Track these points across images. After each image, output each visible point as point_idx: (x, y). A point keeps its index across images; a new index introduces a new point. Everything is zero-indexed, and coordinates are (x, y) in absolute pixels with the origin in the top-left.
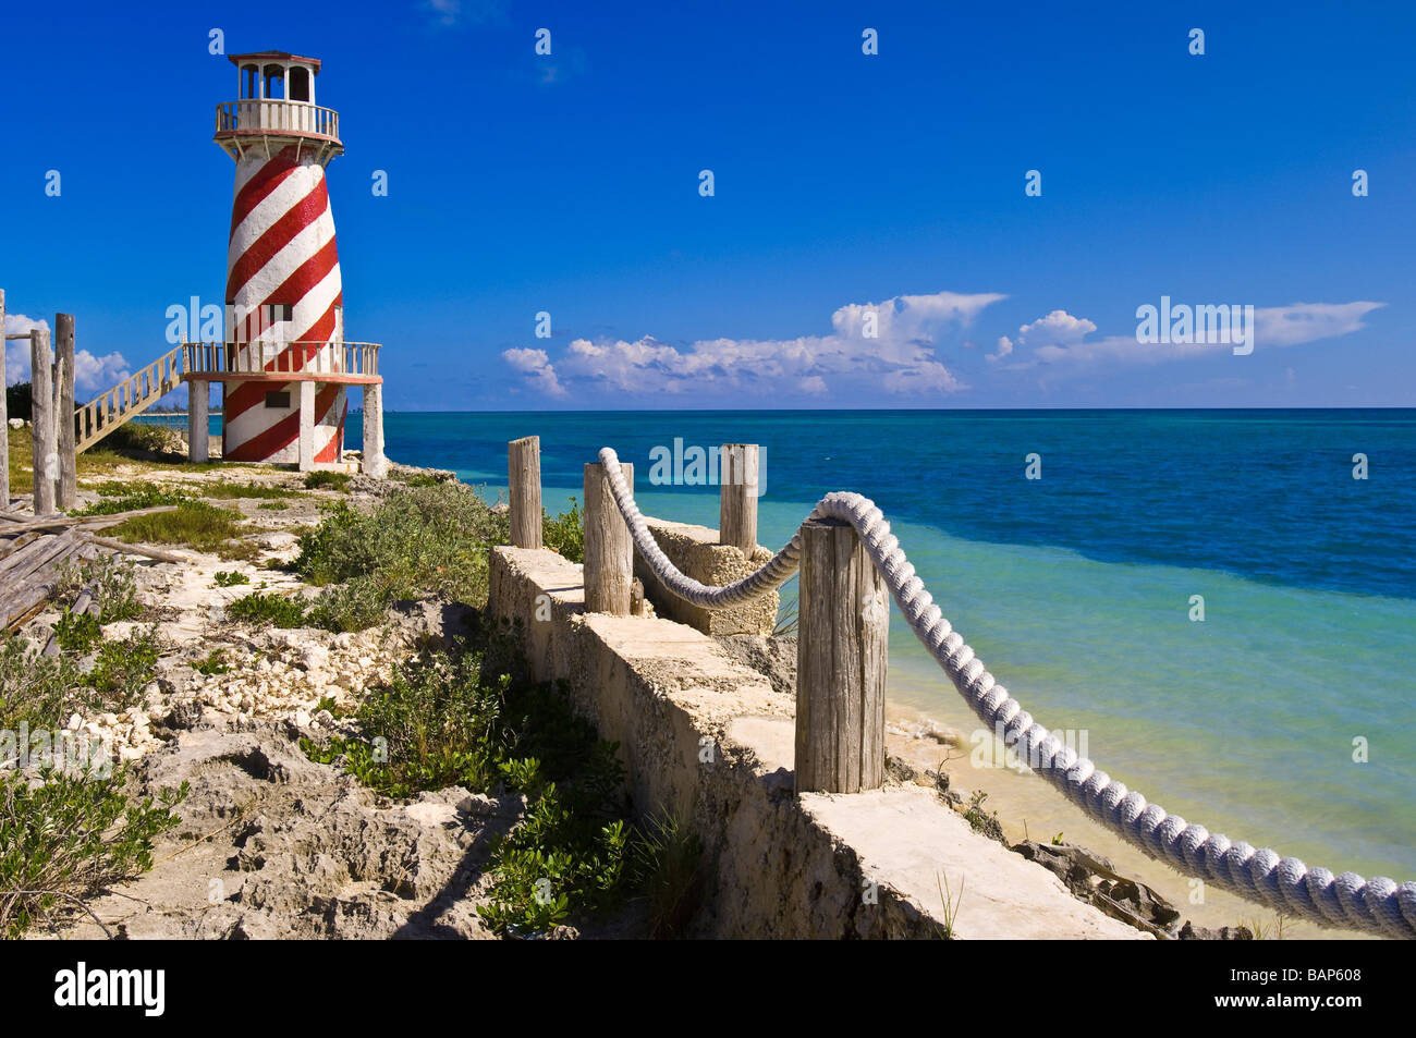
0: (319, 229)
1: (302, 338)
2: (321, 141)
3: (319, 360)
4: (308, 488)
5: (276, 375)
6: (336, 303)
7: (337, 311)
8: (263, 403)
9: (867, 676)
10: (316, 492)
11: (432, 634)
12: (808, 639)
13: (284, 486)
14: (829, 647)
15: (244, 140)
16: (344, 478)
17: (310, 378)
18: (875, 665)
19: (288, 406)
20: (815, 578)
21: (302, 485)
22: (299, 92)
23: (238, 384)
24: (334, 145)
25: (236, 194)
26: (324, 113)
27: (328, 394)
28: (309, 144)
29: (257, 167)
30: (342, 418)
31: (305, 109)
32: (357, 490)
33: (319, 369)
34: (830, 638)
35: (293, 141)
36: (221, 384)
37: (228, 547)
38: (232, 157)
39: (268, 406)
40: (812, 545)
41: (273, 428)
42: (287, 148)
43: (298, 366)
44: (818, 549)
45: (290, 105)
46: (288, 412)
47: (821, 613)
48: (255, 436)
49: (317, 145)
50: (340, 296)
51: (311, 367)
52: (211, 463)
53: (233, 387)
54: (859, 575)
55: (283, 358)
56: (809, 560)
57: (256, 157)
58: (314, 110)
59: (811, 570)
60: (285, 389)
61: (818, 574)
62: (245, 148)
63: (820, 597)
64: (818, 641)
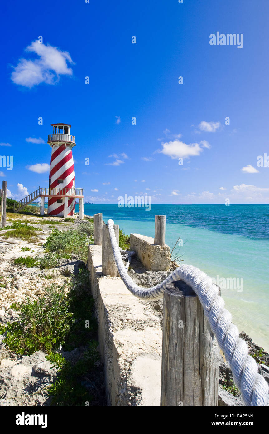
0: (70, 162)
1: (65, 187)
2: (71, 143)
3: (69, 192)
4: (65, 222)
5: (59, 196)
6: (74, 179)
7: (74, 181)
8: (56, 202)
9: (206, 395)
10: (66, 223)
11: (68, 271)
12: (167, 366)
13: (59, 221)
14: (181, 376)
15: (54, 143)
16: (73, 219)
17: (67, 196)
18: (211, 386)
19: (62, 203)
20: (172, 328)
21: (63, 221)
22: (66, 132)
23: (51, 197)
24: (73, 144)
25: (52, 154)
26: (72, 136)
27: (71, 200)
28: (68, 143)
29: (56, 149)
30: (74, 206)
31: (67, 136)
32: (76, 222)
33: (69, 194)
34: (181, 370)
35: (64, 143)
36: (48, 198)
37: (31, 240)
38: (51, 146)
39: (58, 202)
40: (170, 306)
41: (58, 208)
42: (63, 144)
43: (64, 193)
44: (174, 310)
45: (64, 135)
46: (62, 204)
47: (175, 352)
48: (55, 209)
49: (70, 144)
50: (74, 178)
51: (67, 194)
52: (44, 216)
53: (50, 198)
54: (202, 329)
55: (61, 192)
56: (168, 315)
57: (56, 146)
58: (69, 136)
59: (169, 322)
60: (62, 199)
61: (174, 326)
62: (54, 145)
63: (175, 341)
64: (174, 370)
